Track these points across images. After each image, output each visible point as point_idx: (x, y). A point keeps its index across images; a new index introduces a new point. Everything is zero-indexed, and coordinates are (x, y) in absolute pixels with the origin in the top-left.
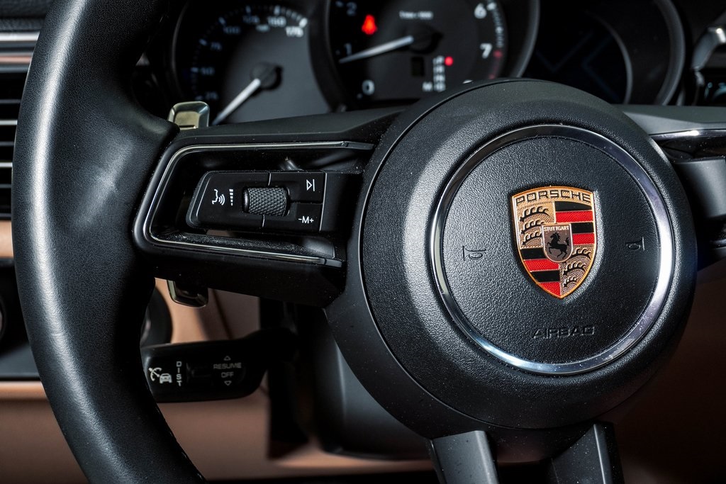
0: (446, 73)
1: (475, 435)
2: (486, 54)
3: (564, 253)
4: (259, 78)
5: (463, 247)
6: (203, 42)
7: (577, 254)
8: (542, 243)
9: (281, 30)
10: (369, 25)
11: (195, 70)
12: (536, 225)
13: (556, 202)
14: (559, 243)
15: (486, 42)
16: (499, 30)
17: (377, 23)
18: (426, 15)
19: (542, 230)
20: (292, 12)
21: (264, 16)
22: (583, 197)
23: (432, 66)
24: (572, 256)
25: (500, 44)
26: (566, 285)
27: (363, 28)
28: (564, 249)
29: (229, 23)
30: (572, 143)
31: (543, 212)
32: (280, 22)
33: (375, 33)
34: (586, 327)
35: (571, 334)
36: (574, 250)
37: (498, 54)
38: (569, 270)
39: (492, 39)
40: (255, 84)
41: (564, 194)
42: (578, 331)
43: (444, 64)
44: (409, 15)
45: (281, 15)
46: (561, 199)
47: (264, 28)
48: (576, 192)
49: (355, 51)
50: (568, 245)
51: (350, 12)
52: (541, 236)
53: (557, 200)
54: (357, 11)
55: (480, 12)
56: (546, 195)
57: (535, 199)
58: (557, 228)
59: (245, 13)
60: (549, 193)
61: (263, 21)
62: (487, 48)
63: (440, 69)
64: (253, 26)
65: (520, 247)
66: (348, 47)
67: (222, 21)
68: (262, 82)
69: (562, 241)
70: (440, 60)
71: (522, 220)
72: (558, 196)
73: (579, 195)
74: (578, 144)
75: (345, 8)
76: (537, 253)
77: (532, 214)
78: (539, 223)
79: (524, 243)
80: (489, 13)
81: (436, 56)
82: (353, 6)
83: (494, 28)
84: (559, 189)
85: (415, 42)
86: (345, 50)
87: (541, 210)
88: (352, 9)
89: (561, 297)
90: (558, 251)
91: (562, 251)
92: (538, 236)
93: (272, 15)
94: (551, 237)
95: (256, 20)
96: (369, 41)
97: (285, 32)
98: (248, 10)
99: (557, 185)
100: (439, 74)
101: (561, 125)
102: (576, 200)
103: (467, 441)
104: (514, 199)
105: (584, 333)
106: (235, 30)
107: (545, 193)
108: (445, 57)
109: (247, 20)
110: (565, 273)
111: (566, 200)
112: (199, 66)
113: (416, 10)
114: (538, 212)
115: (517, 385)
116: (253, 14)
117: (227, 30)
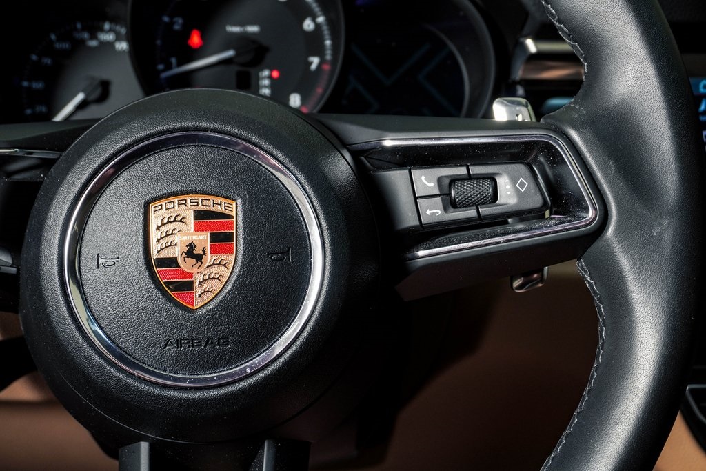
0: (272, 87)
1: (140, 445)
2: (314, 67)
3: (199, 263)
4: (83, 91)
5: (98, 255)
6: (34, 57)
7: (214, 264)
8: (177, 252)
9: (110, 45)
10: (196, 39)
11: (25, 84)
12: (172, 234)
13: (194, 211)
14: (194, 252)
15: (314, 55)
16: (328, 43)
17: (202, 37)
18: (253, 29)
19: (177, 239)
20: (122, 27)
21: (94, 31)
22: (225, 206)
23: (258, 79)
24: (208, 266)
25: (328, 57)
26: (200, 296)
27: (189, 42)
28: (199, 258)
29: (59, 39)
30: (221, 152)
31: (181, 221)
32: (110, 37)
33: (201, 47)
34: (222, 338)
35: (205, 346)
36: (211, 260)
37: (327, 67)
38: (204, 280)
39: (320, 52)
40: (80, 97)
41: (205, 203)
42: (212, 343)
43: (270, 77)
44: (236, 29)
45: (110, 30)
46: (200, 207)
47: (93, 43)
48: (218, 200)
49: (180, 64)
50: (205, 254)
51: (177, 27)
52: (176, 245)
53: (196, 208)
54: (184, 25)
55: (308, 25)
56: (185, 204)
57: (174, 207)
58: (194, 237)
59: (76, 29)
60: (188, 202)
61: (93, 37)
62: (315, 61)
63: (266, 82)
64: (83, 42)
65: (154, 255)
66: (174, 60)
67: (53, 37)
68: (87, 95)
69: (198, 251)
70: (266, 73)
71: (158, 228)
72: (198, 205)
73: (221, 204)
74: (227, 152)
75: (172, 23)
76: (172, 262)
77: (168, 222)
78: (176, 232)
79: (158, 252)
80: (318, 26)
81: (262, 70)
82: (180, 21)
83: (323, 41)
84: (200, 198)
85: (237, 55)
86: (171, 64)
87: (179, 219)
88: (178, 23)
89: (196, 308)
90: (194, 261)
91: (197, 260)
92: (174, 245)
93: (102, 30)
94: (187, 246)
95: (86, 35)
96: (194, 54)
97: (114, 47)
98: (79, 26)
99: (197, 194)
100: (265, 87)
101: (208, 134)
102: (218, 209)
103: (134, 452)
104: (151, 208)
105: (219, 344)
106: (65, 45)
107: (184, 202)
108: (271, 71)
109: (77, 35)
110: (200, 283)
111: (207, 208)
112: (29, 80)
113: (242, 24)
114: (175, 221)
115: (146, 395)
116: (83, 29)
117: (58, 46)
